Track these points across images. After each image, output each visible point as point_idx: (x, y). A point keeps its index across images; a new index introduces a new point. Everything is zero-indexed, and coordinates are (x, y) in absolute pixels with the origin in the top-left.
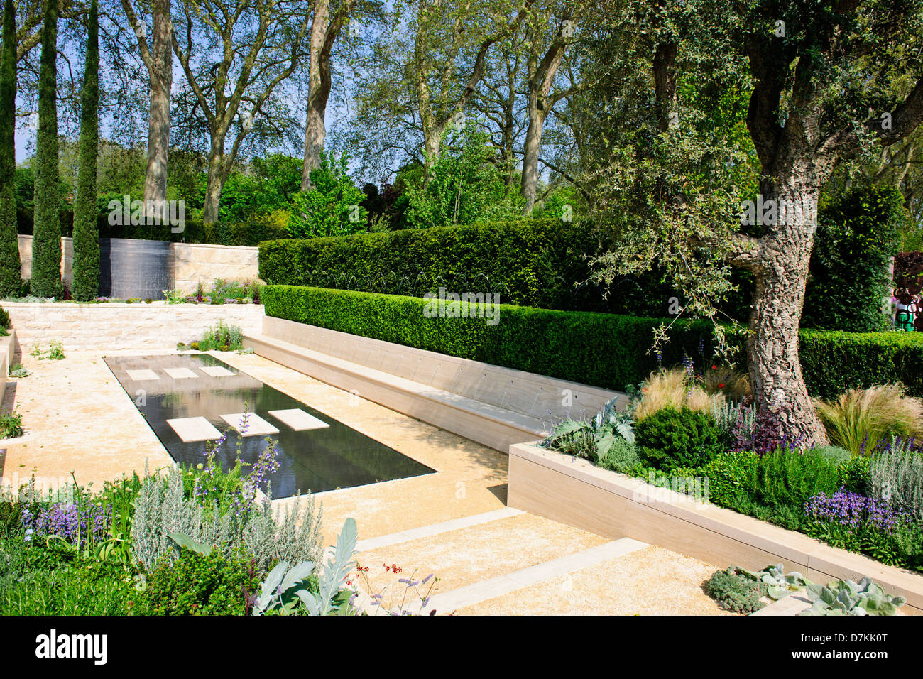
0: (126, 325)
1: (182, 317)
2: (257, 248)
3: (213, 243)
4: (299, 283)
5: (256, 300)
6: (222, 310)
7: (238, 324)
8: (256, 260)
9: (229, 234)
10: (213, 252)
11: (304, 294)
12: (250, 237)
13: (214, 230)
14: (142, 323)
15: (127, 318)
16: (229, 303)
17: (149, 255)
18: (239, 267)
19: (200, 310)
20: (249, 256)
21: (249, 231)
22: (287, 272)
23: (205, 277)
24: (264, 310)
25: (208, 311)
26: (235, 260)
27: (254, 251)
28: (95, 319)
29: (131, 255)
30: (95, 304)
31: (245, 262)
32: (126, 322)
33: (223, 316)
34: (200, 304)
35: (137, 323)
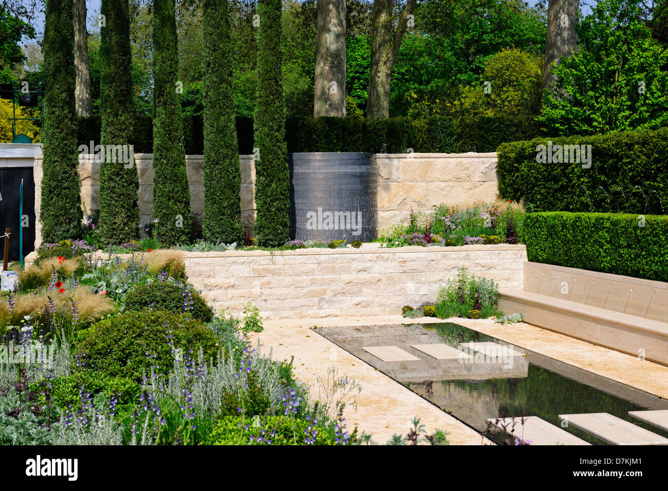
0: (332, 281)
1: (408, 267)
2: (495, 154)
3: (428, 151)
4: (585, 208)
5: (511, 237)
6: (464, 254)
7: (489, 276)
8: (493, 173)
9: (451, 135)
10: (429, 164)
11: (608, 225)
12: (482, 137)
13: (429, 130)
14: (353, 277)
15: (333, 270)
16: (472, 243)
17: (346, 175)
18: (468, 185)
19: (432, 256)
20: (482, 168)
21: (480, 128)
22: (556, 191)
23: (420, 204)
24: (525, 253)
25: (444, 257)
26: (463, 175)
27: (491, 159)
28: (291, 272)
29: (320, 177)
30: (289, 251)
31: (477, 177)
32: (332, 276)
33: (465, 263)
34: (431, 247)
35: (346, 277)
